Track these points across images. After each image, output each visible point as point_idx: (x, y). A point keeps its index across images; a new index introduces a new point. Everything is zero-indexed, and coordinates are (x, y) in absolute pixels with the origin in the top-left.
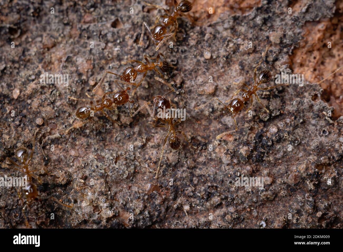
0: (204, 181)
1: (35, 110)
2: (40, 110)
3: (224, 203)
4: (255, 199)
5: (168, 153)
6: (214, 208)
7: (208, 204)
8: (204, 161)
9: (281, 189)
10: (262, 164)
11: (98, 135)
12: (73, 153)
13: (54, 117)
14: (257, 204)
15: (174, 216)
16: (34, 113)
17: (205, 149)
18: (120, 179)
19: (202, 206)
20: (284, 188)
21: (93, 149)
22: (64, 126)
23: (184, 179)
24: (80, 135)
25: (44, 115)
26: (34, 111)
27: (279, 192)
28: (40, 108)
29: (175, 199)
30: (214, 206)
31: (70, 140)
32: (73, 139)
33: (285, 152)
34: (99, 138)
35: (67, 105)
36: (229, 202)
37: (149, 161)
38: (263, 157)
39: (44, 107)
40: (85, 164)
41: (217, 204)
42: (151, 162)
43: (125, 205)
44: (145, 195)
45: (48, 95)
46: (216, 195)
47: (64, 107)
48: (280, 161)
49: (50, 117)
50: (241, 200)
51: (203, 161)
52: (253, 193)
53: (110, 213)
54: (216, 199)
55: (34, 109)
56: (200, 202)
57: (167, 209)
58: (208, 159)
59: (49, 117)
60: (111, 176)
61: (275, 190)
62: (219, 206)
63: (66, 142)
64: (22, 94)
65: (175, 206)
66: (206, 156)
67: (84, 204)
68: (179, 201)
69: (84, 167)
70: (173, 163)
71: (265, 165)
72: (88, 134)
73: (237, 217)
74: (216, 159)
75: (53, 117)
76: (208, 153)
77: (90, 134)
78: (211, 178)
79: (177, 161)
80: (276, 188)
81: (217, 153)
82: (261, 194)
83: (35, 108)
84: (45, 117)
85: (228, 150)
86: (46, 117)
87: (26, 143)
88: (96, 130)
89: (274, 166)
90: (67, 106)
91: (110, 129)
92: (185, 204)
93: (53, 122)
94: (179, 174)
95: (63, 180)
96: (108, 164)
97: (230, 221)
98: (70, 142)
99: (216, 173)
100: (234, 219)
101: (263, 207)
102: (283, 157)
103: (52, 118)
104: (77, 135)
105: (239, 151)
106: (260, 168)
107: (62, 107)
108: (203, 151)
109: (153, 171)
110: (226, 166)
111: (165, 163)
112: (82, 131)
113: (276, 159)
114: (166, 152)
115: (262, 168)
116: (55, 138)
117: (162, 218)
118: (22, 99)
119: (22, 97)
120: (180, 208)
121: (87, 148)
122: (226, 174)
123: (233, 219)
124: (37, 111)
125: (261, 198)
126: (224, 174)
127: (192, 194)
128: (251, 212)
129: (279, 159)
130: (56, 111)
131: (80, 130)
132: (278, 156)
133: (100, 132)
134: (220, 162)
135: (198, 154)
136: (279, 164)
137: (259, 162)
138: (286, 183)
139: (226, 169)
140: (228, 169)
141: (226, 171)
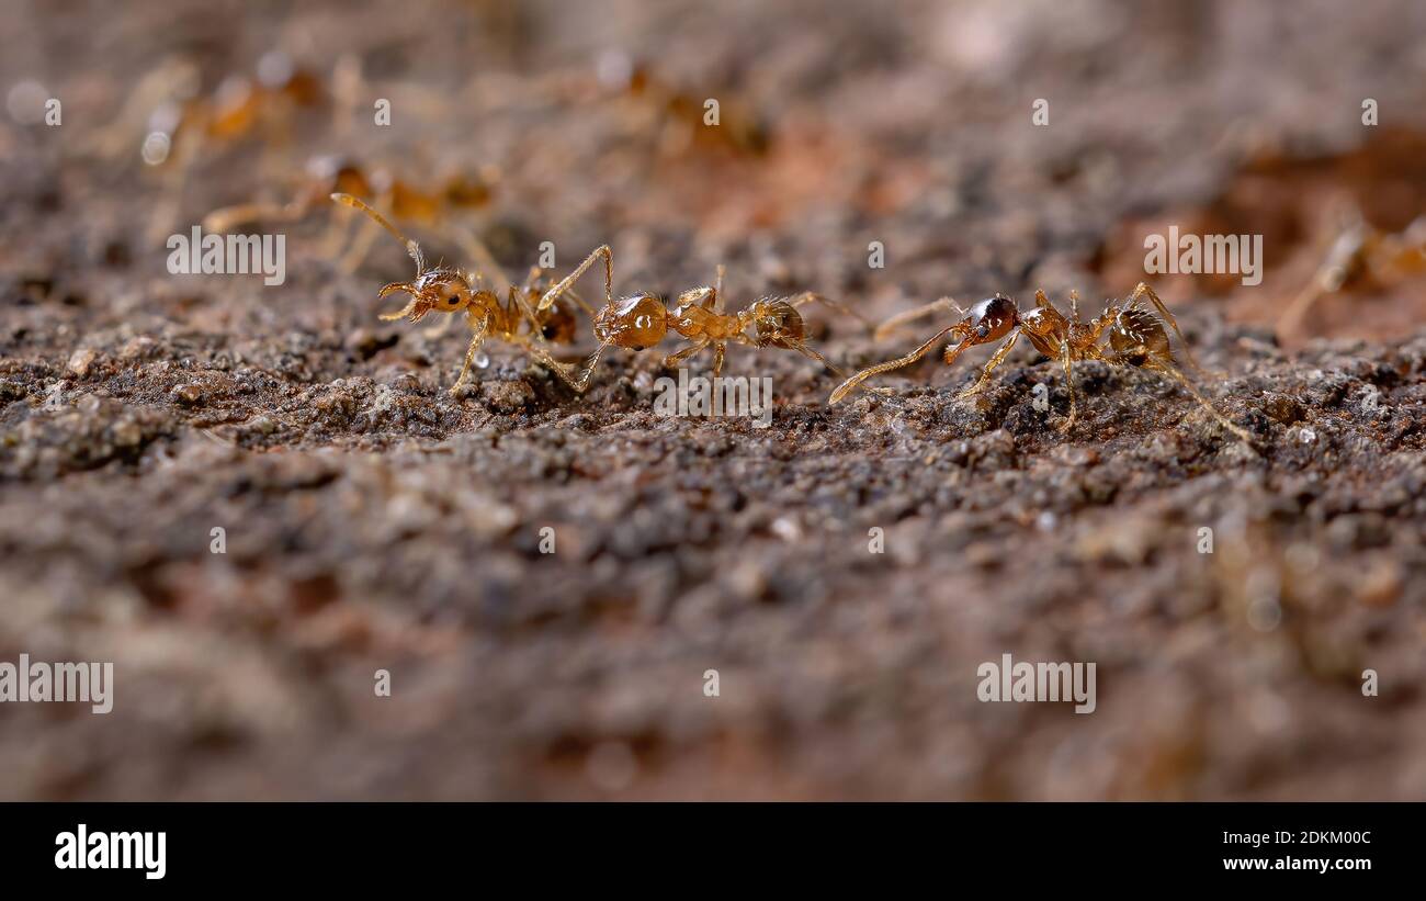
1: (162, 376)
2: (179, 374)
3: (925, 509)
4: (1039, 496)
6: (890, 522)
7: (866, 512)
8: (825, 447)
9: (1132, 471)
10: (1046, 437)
11: (411, 421)
13: (238, 394)
15: (744, 543)
16: (158, 382)
17: (823, 428)
19: (846, 516)
20: (1141, 470)
22: (280, 409)
24: (345, 428)
25: (197, 383)
26: (157, 378)
27: (1127, 479)
28: (179, 371)
29: (739, 507)
30: (891, 515)
31: (307, 435)
33: (1124, 410)
34: (417, 430)
35: (278, 374)
36: (942, 506)
39: (193, 371)
41: (898, 510)
45: (202, 357)
46: (891, 495)
47: (270, 377)
48: (1111, 430)
49: (222, 391)
51: (819, 449)
52: (1029, 484)
53: (505, 521)
54: (897, 501)
55: (155, 374)
56: (835, 509)
58: (838, 444)
59: (217, 390)
60: (485, 472)
61: (1109, 473)
62: (910, 512)
63: (295, 438)
64: (103, 359)
65: (742, 521)
66: (830, 439)
68: (754, 510)
70: (712, 448)
71: (1057, 436)
72: (373, 420)
74: (868, 441)
75: (232, 392)
76: (836, 434)
77: (379, 422)
79: (724, 446)
80: (1115, 471)
81: (869, 426)
82: (1058, 479)
83: (162, 373)
84: (204, 388)
85: (909, 412)
86: (208, 387)
87: (146, 426)
88: (404, 410)
89: (1091, 439)
90: (279, 377)
91: (452, 412)
92: (778, 518)
93: (236, 402)
94: (740, 468)
95: (307, 468)
96: (465, 452)
98: (308, 440)
99: (879, 462)
102: (1119, 420)
103: (231, 395)
104: (334, 427)
105: (950, 408)
106: (1039, 447)
107: (262, 376)
108: (815, 431)
110: (911, 442)
111: (680, 444)
112: (351, 418)
113: (1096, 428)
115: (1044, 445)
116: (253, 430)
118: (109, 370)
119: (108, 364)
120: (761, 530)
122: (917, 460)
124: (169, 379)
126: (910, 462)
129: (1107, 425)
130: (241, 381)
131: (340, 411)
132: (1100, 420)
133: (416, 417)
134: (887, 441)
135: (799, 437)
136: (1108, 436)
137: (1032, 431)
138: (1145, 459)
139: (915, 448)
140: (921, 447)
141: (913, 452)
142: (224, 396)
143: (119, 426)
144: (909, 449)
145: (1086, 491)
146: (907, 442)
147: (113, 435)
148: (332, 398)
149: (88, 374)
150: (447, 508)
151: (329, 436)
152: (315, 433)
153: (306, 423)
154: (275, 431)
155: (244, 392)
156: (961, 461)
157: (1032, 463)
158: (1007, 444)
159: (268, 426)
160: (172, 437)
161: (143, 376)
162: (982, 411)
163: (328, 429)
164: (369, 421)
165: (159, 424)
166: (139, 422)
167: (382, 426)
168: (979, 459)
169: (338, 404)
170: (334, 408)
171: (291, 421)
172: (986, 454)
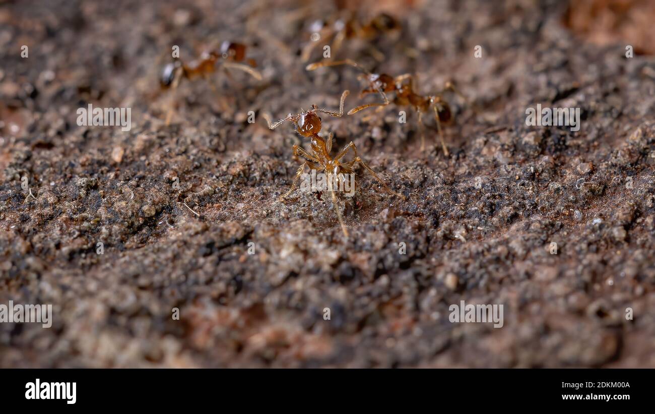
0: (477, 196)
1: (158, 164)
2: (165, 162)
3: (521, 213)
4: (571, 197)
5: (403, 171)
6: (507, 225)
7: (495, 219)
8: (467, 171)
9: (611, 174)
10: (567, 153)
11: (276, 177)
12: (241, 206)
13: (194, 169)
14: (578, 205)
15: (443, 248)
16: (156, 168)
17: (464, 157)
18: (333, 219)
19: (486, 224)
20: (615, 173)
21: (274, 196)
22: (214, 177)
23: (442, 199)
24: (246, 185)
25: (175, 167)
26: (155, 166)
27: (609, 180)
28: (165, 159)
29: (436, 225)
30: (506, 219)
31: (230, 193)
32: (234, 190)
33: (600, 130)
34: (279, 182)
35: (209, 151)
36: (528, 210)
37: (374, 185)
38: (564, 142)
39: (171, 158)
40: (268, 211)
41: (509, 215)
42: (378, 186)
43: (355, 243)
44: (384, 223)
45: (172, 145)
46: (504, 206)
47: (206, 154)
48: (596, 143)
49: (186, 169)
50: (549, 202)
51: (465, 172)
52: (565, 189)
53: (333, 255)
54: (507, 211)
55: (154, 163)
56: (480, 220)
57: (428, 240)
58: (473, 168)
59: (184, 169)
60: (317, 217)
61: (601, 178)
62: (514, 217)
63: (225, 196)
64: (128, 152)
65: (439, 233)
66: (468, 165)
67: (284, 253)
68: (444, 225)
69: (268, 215)
70: (417, 182)
71: (572, 152)
72: (258, 178)
73: (549, 222)
74: (487, 165)
75: (191, 169)
76: (471, 161)
77: (261, 179)
78: (488, 187)
79: (422, 179)
80: (603, 175)
81: (485, 155)
82: (579, 186)
83: (157, 161)
84: (178, 170)
85: (503, 145)
86: (180, 168)
87: (157, 204)
88: (271, 170)
89: (588, 152)
90: (210, 153)
91: (293, 167)
92: (456, 229)
93: (194, 175)
94: (432, 194)
95: (237, 231)
96: (306, 203)
97: (540, 230)
98: (231, 196)
99: (494, 180)
100: (546, 226)
101: (588, 208)
102: (599, 137)
103: (191, 171)
104: (241, 185)
105: (521, 142)
106: (565, 160)
107: (202, 154)
108: (461, 160)
109: (386, 196)
110: (507, 166)
111: (402, 182)
112: (248, 178)
113: (589, 143)
114: (399, 170)
115: (568, 159)
116: (205, 195)
117: (424, 251)
118: (131, 159)
119: (130, 155)
120: (448, 237)
121: (263, 199)
122: (511, 177)
123: (543, 226)
124: (161, 165)
125: (582, 194)
126: (508, 179)
127: (463, 213)
128: (571, 215)
129: (593, 141)
130: (194, 160)
131: (242, 176)
132: (590, 137)
133: (278, 174)
134: (496, 165)
135: (454, 165)
136: (595, 147)
137: (560, 150)
138: (616, 165)
139: (509, 170)
140: (512, 169)
141: (509, 172)
142: (188, 172)
143: (145, 208)
144: (507, 171)
145: (592, 191)
146: (505, 166)
147: (143, 213)
148: (238, 170)
149: (122, 162)
150: (306, 253)
151: (240, 192)
152: (233, 191)
153: (228, 185)
154: (215, 192)
155: (197, 167)
156: (532, 177)
157: (564, 173)
158: (551, 163)
159: (211, 191)
160: (170, 209)
161: (149, 164)
162: (537, 143)
163: (238, 187)
164: (256, 180)
165: (163, 202)
166: (154, 203)
167: (262, 181)
168: (540, 174)
169: (241, 173)
170: (239, 175)
171: (221, 185)
172: (543, 171)
